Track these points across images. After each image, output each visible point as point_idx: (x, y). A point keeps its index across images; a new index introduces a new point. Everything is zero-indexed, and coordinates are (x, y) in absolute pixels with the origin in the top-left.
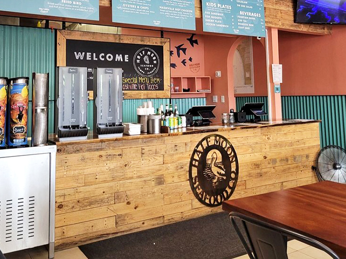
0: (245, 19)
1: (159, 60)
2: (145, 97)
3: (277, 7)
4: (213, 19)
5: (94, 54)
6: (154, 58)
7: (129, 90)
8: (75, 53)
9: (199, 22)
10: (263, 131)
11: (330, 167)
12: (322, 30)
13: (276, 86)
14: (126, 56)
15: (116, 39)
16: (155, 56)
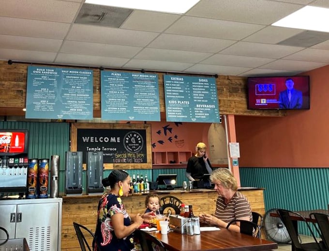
0: (201, 110)
1: (143, 140)
2: (133, 168)
3: (230, 98)
4: (173, 112)
5: (96, 138)
6: (139, 139)
7: (121, 163)
8: (83, 138)
9: (163, 115)
10: (210, 195)
11: (275, 226)
12: (276, 114)
13: (234, 160)
14: (118, 138)
15: (111, 126)
16: (139, 137)
